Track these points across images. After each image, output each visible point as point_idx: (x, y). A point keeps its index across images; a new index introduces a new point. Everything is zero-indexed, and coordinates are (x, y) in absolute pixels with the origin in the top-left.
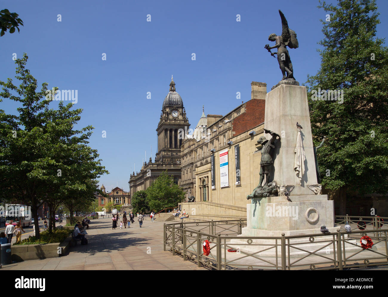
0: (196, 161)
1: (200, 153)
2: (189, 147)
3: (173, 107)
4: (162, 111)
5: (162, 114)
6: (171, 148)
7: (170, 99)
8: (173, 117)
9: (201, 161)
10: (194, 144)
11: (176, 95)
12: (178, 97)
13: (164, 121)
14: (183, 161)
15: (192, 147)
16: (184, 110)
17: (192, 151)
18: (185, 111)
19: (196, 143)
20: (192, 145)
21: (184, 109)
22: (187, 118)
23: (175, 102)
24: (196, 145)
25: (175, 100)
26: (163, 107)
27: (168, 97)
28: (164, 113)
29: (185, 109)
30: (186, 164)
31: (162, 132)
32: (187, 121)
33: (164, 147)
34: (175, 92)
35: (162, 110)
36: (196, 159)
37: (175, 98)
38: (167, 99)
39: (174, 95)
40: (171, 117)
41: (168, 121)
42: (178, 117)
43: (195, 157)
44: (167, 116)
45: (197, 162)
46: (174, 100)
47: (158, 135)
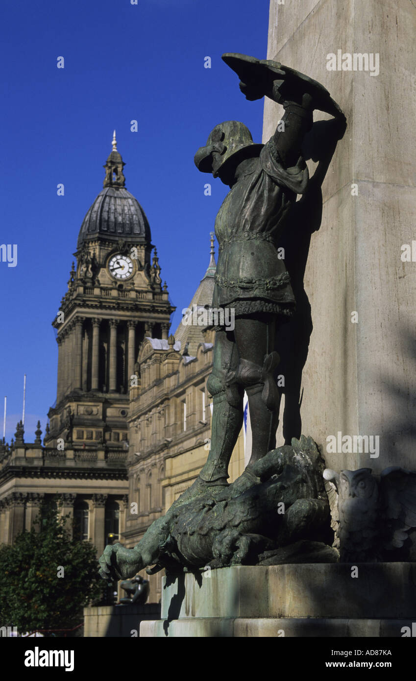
0: (182, 435)
1: (194, 406)
2: (159, 382)
3: (114, 242)
4: (76, 255)
5: (76, 265)
6: (102, 392)
7: (105, 215)
8: (115, 280)
9: (196, 435)
10: (176, 373)
11: (125, 202)
12: (133, 209)
13: (81, 289)
14: (135, 438)
15: (167, 381)
16: (152, 256)
17: (165, 399)
18: (156, 260)
19: (181, 369)
20: (169, 376)
21: (153, 250)
22: (163, 285)
23: (123, 225)
24: (182, 378)
25: (123, 219)
26: (80, 243)
27: (97, 206)
28: (81, 261)
29: (156, 253)
30: (146, 451)
31: (71, 329)
32: (162, 293)
33: (78, 386)
34: (122, 192)
35: (76, 251)
36: (182, 428)
37: (123, 210)
38: (94, 215)
39: (118, 201)
40: (103, 277)
41: (97, 291)
42: (131, 278)
43: (179, 423)
44: (90, 274)
45: (182, 442)
46: (120, 219)
47: (60, 340)
